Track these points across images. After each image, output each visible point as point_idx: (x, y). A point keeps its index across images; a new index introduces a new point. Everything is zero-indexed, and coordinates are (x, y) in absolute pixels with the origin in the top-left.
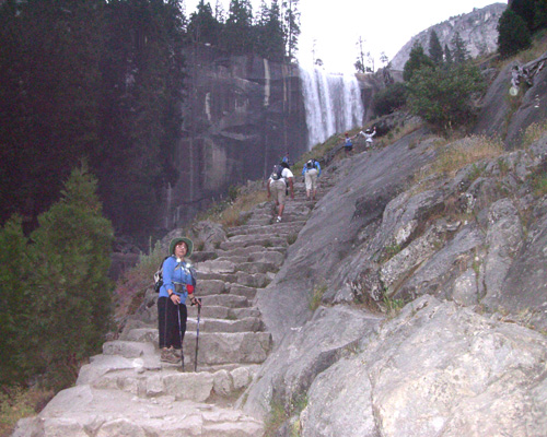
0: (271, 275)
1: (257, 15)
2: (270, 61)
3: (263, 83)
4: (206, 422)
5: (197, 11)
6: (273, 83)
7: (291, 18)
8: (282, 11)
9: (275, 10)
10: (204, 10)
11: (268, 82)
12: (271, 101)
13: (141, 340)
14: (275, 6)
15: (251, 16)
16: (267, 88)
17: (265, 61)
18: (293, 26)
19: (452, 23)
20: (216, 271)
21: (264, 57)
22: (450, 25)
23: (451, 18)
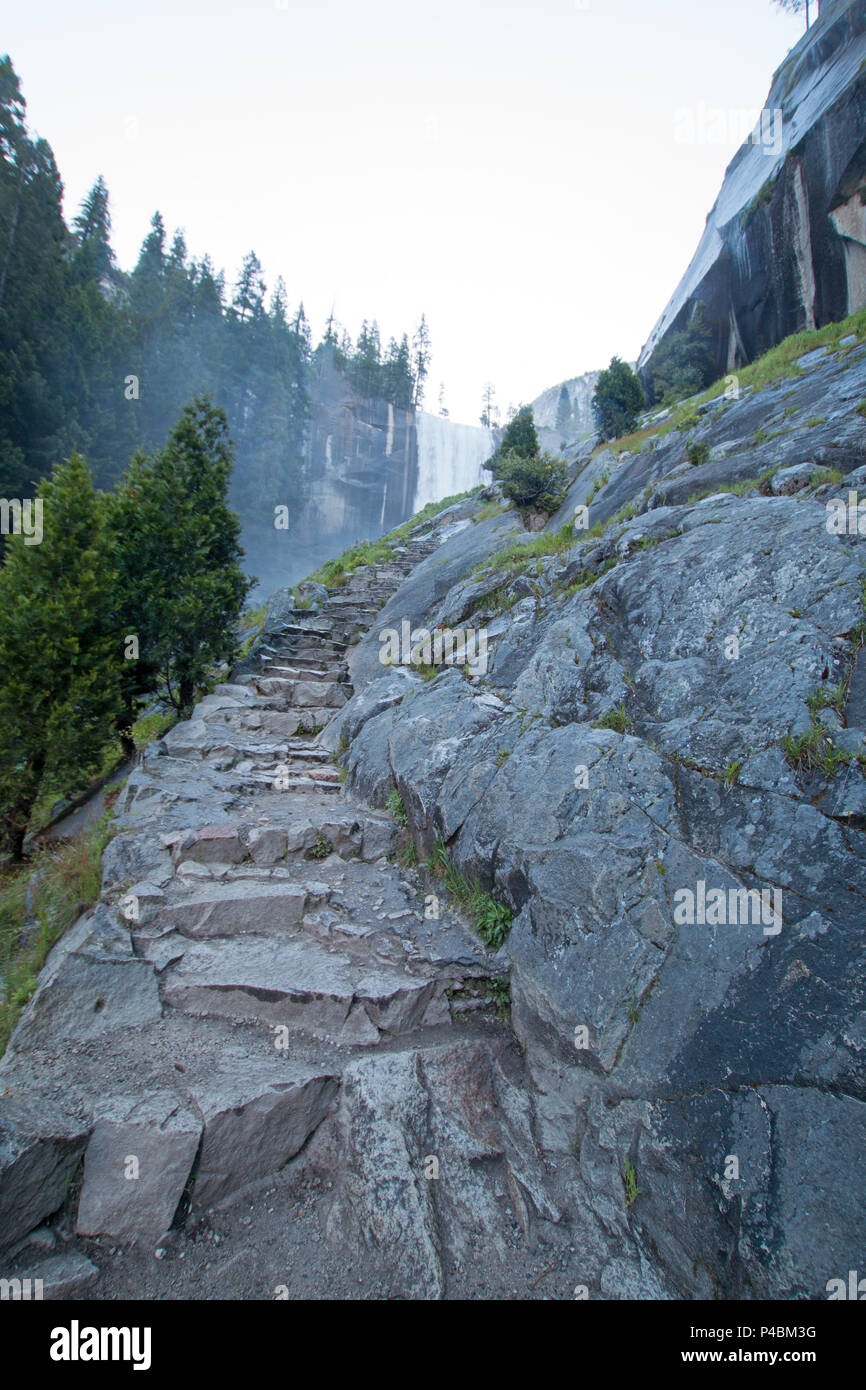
0: (362, 635)
1: (385, 356)
2: (396, 408)
3: (385, 429)
4: (291, 749)
5: (324, 342)
6: (396, 431)
7: (421, 361)
8: (413, 353)
9: (403, 352)
10: (330, 338)
11: (391, 429)
12: (394, 449)
13: (245, 684)
14: (405, 346)
15: (379, 356)
16: (390, 437)
17: (391, 407)
18: (422, 370)
19: (587, 380)
20: (315, 629)
21: (389, 401)
22: (583, 382)
23: (586, 374)
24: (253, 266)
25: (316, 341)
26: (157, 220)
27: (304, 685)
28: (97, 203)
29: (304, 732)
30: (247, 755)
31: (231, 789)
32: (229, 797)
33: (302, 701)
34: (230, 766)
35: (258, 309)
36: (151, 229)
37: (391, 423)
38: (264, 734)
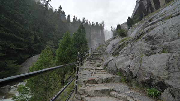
8: (102, 24)
10: (93, 24)
12: (101, 35)
15: (98, 25)
18: (104, 26)
24: (84, 19)
25: (91, 25)
26: (74, 16)
27: (97, 60)
28: (69, 16)
29: (98, 66)
30: (92, 69)
31: (91, 73)
32: (91, 74)
33: (97, 62)
34: (89, 71)
35: (85, 23)
36: (74, 17)
37: (101, 32)
38: (93, 67)
